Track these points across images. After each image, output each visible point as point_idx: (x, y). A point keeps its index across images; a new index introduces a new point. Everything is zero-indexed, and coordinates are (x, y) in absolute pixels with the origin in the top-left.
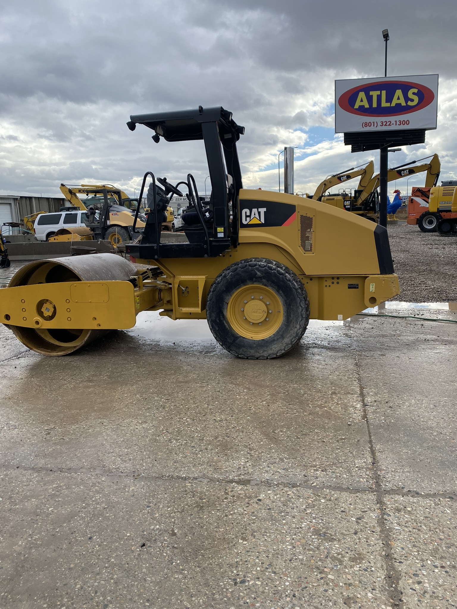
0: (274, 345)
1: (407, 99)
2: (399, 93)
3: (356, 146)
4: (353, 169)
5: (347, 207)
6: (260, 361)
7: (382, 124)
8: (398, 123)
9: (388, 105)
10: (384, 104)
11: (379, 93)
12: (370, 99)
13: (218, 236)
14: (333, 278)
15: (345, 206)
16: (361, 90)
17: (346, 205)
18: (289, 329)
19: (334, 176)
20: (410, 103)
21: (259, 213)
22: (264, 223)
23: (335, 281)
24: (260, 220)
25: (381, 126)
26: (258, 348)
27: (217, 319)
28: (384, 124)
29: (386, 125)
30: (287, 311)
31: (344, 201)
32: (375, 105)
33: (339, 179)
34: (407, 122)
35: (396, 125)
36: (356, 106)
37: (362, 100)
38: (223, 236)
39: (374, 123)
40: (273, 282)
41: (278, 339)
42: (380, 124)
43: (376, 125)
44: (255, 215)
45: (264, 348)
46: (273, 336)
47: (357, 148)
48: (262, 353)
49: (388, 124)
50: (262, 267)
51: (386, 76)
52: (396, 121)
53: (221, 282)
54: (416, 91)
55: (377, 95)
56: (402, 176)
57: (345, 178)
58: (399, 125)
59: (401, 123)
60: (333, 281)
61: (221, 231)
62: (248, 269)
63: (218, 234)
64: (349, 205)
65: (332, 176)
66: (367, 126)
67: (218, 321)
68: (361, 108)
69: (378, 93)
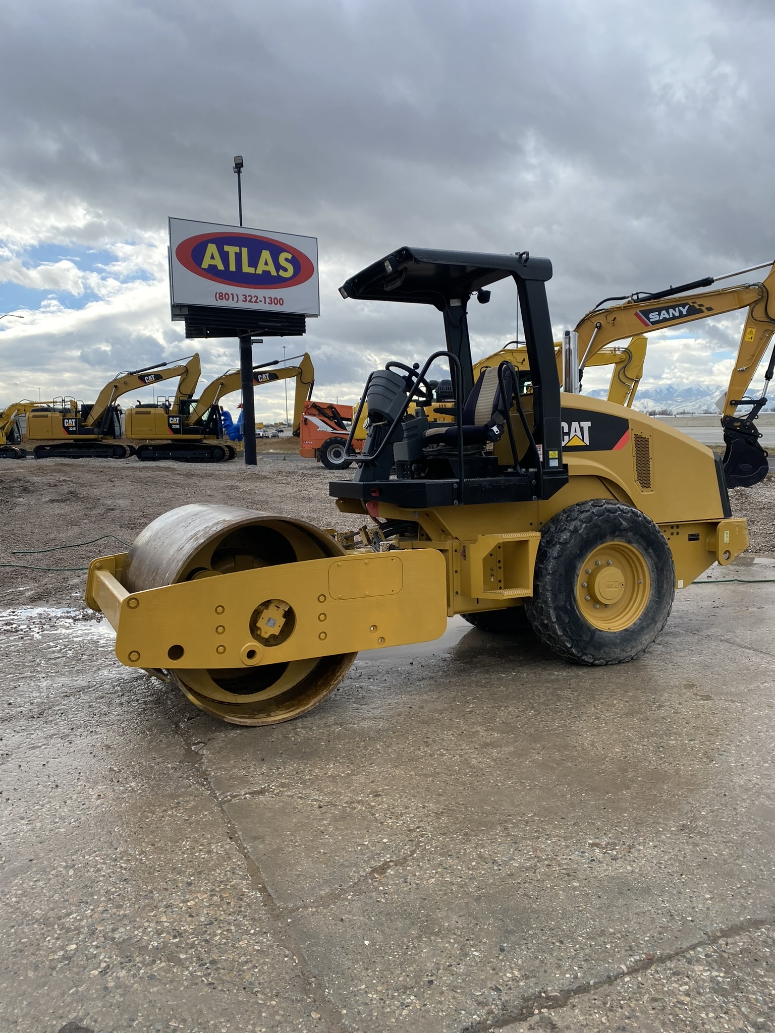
0: (644, 635)
1: (278, 267)
2: (266, 255)
3: (193, 329)
4: (165, 364)
5: (173, 427)
6: (624, 664)
7: (245, 298)
8: (268, 300)
9: (251, 270)
10: (246, 269)
11: (238, 251)
12: (225, 257)
13: (550, 465)
14: (672, 527)
15: (170, 425)
16: (212, 241)
17: (172, 424)
18: (663, 607)
19: (132, 374)
20: (282, 273)
21: (582, 429)
22: (588, 444)
23: (675, 530)
24: (583, 440)
25: (243, 301)
26: (624, 644)
27: (568, 603)
28: (248, 299)
29: (250, 301)
30: (658, 579)
31: (169, 417)
32: (233, 268)
33: (141, 379)
34: (280, 301)
35: (265, 303)
36: (205, 265)
37: (211, 256)
38: (557, 465)
39: (232, 294)
40: (642, 536)
41: (648, 626)
42: (241, 298)
43: (235, 299)
44: (576, 432)
45: (632, 643)
46: (639, 622)
47: (196, 332)
48: (630, 651)
49: (254, 300)
50: (625, 513)
51: (241, 225)
52: (265, 298)
53: (570, 540)
54: (289, 256)
55: (236, 253)
56: (259, 382)
57: (151, 378)
58: (269, 303)
59: (273, 301)
60: (672, 531)
61: (554, 457)
62: (609, 516)
63: (550, 461)
64: (177, 424)
65: (128, 374)
66: (223, 299)
67: (569, 607)
68: (212, 269)
69: (237, 249)
